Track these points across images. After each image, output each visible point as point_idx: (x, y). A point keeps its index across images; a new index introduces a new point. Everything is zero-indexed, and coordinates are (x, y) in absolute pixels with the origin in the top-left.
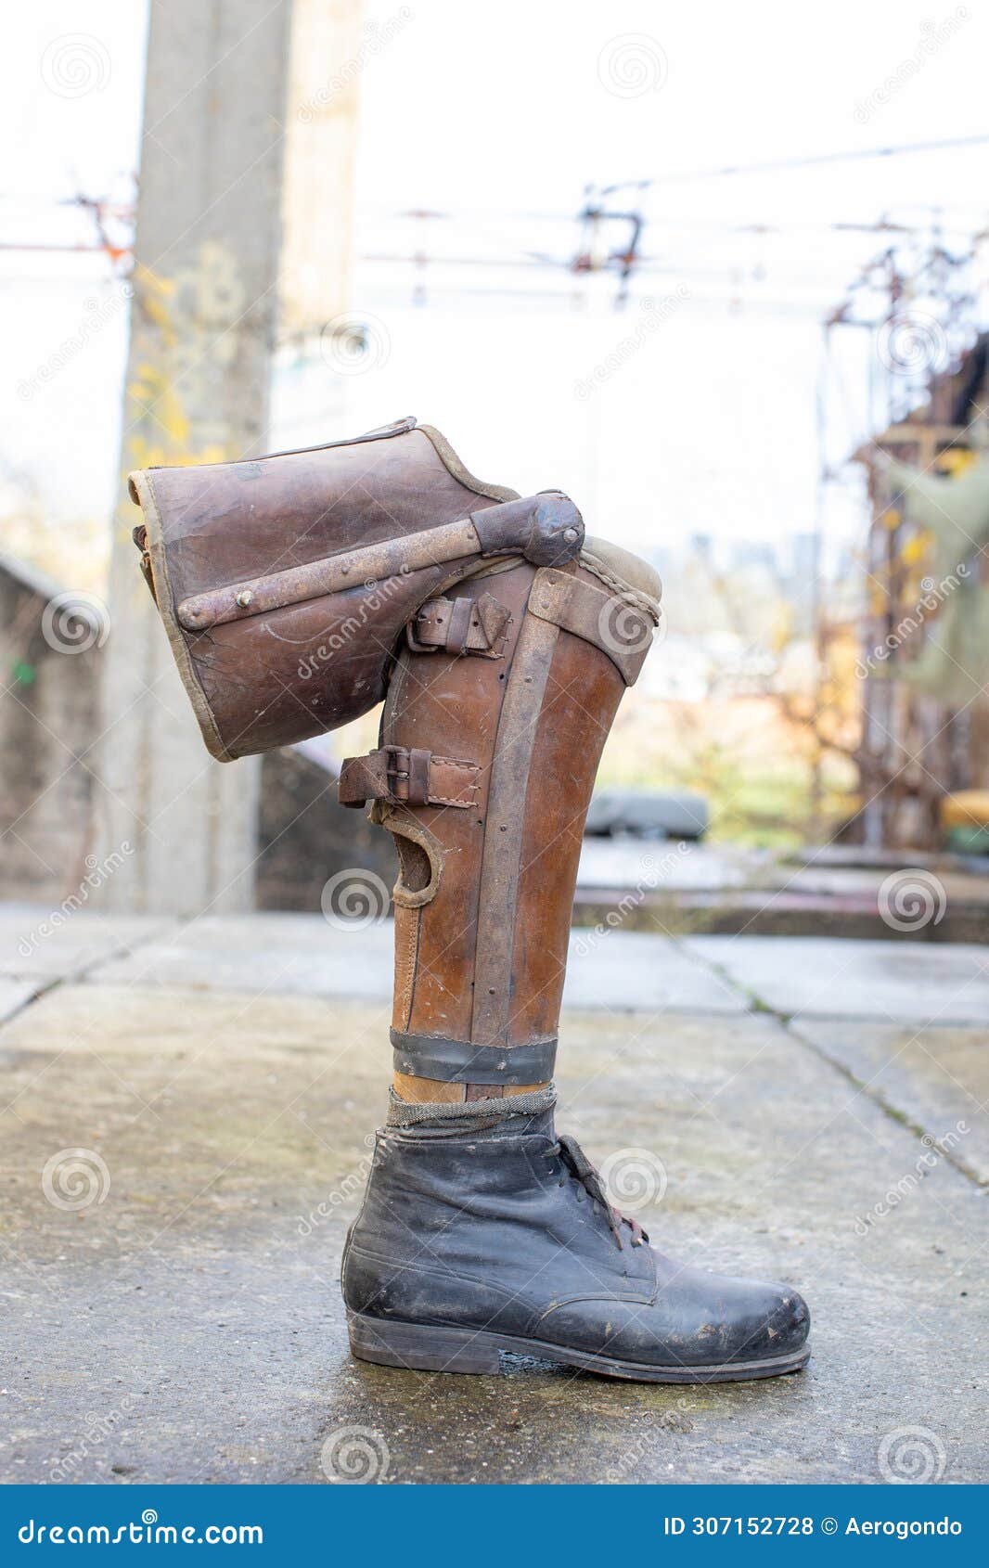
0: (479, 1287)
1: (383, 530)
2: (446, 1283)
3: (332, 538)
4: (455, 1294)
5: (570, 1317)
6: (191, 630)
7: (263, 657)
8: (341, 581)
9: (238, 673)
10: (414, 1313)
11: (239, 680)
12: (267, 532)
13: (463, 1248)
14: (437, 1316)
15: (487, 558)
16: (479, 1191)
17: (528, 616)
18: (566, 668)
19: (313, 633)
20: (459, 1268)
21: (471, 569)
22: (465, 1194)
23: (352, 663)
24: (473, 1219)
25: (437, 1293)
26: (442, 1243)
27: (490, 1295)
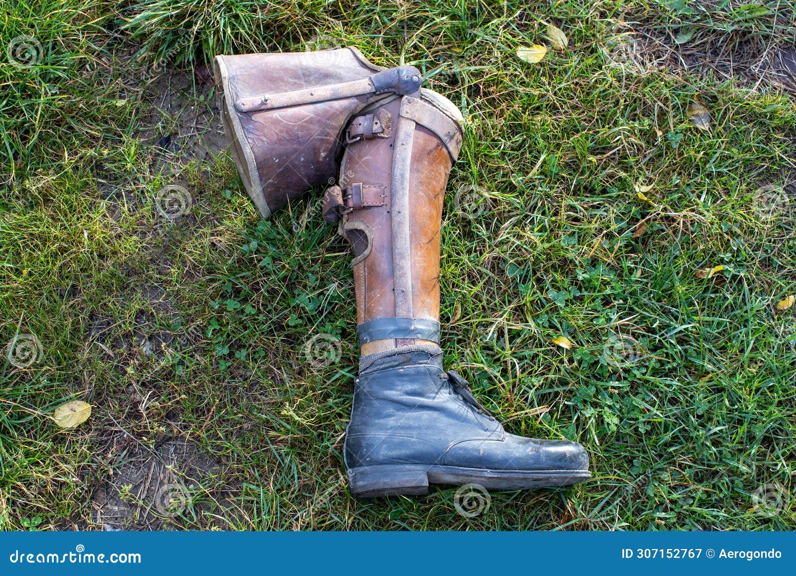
0: (413, 440)
1: (329, 80)
2: (396, 439)
3: (305, 82)
4: (401, 444)
5: (461, 449)
6: (242, 112)
7: (276, 129)
8: (310, 99)
9: (265, 135)
10: (381, 457)
11: (265, 139)
12: (276, 75)
13: (402, 422)
14: (393, 458)
15: (378, 95)
16: (408, 393)
17: (401, 119)
18: (421, 141)
19: (299, 120)
20: (402, 432)
21: (372, 100)
22: (401, 395)
23: (319, 140)
24: (405, 407)
25: (392, 446)
26: (391, 422)
27: (419, 443)
